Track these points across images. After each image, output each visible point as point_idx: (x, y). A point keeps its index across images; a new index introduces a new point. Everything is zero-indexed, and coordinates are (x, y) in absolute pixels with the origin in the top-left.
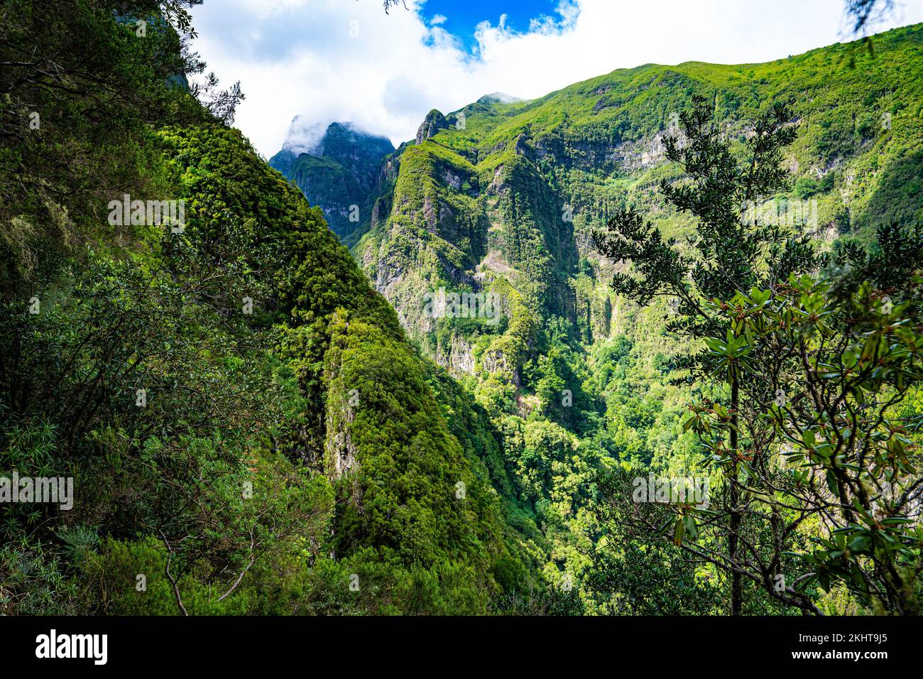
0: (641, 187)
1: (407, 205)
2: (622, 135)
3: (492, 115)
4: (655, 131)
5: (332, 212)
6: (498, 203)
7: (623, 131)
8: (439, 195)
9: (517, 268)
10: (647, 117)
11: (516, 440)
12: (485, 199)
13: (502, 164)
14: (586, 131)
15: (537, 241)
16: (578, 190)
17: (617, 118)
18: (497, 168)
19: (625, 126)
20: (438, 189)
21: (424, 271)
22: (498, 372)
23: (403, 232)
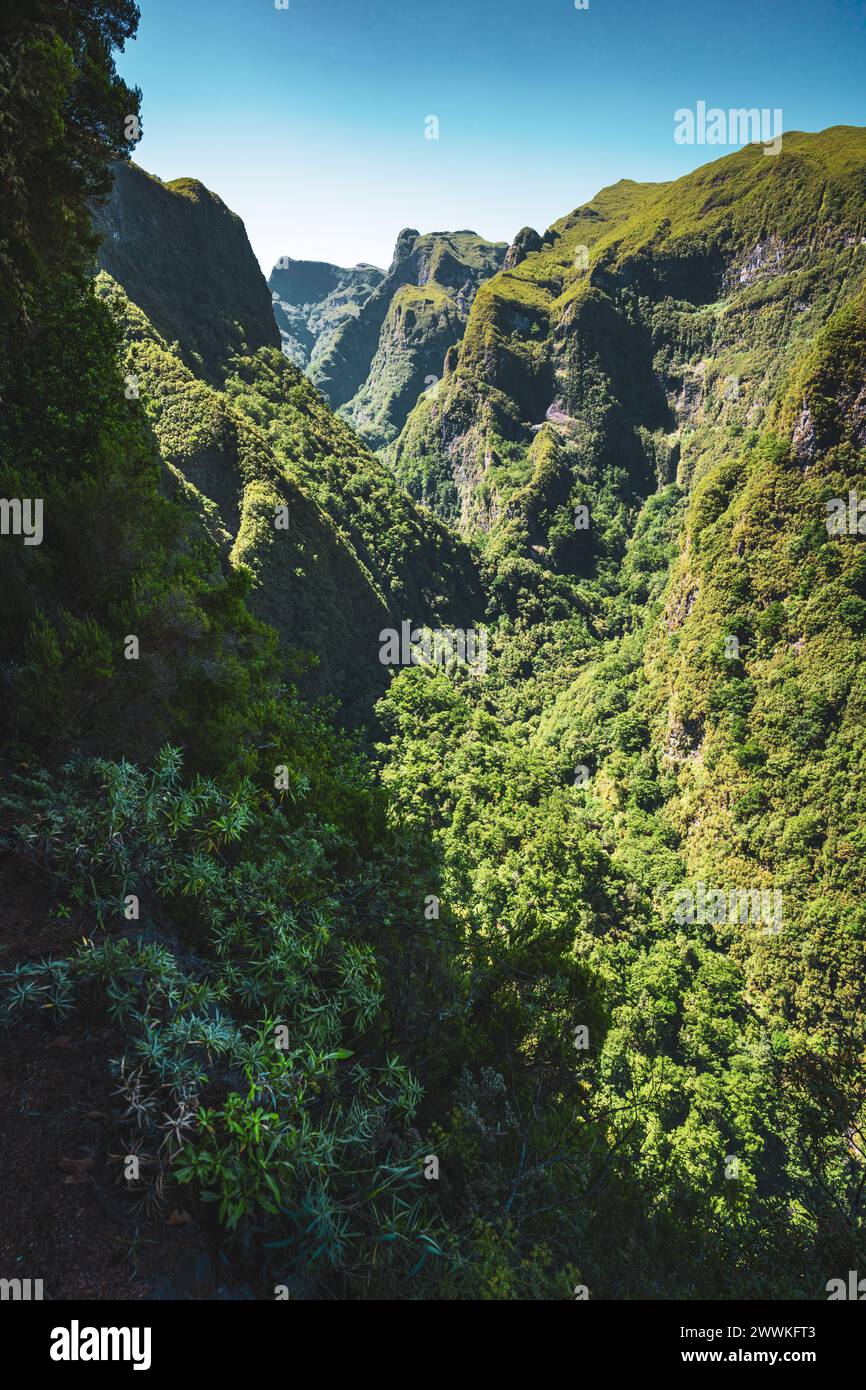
0: (730, 314)
1: (469, 358)
2: (721, 246)
3: (603, 220)
4: (756, 240)
5: (432, 353)
6: (565, 347)
7: (723, 242)
8: (500, 345)
9: (577, 417)
10: (751, 220)
11: (490, 570)
12: (551, 344)
13: (572, 301)
14: (680, 245)
15: (602, 387)
16: (660, 322)
17: (719, 224)
18: (567, 306)
19: (726, 235)
20: (499, 337)
21: (482, 426)
22: (516, 521)
23: (464, 387)
